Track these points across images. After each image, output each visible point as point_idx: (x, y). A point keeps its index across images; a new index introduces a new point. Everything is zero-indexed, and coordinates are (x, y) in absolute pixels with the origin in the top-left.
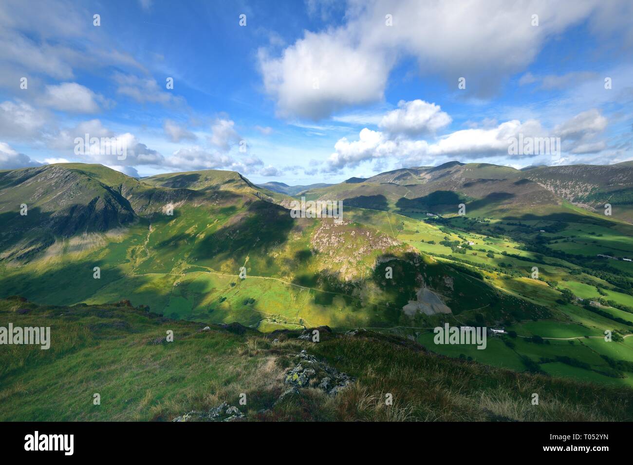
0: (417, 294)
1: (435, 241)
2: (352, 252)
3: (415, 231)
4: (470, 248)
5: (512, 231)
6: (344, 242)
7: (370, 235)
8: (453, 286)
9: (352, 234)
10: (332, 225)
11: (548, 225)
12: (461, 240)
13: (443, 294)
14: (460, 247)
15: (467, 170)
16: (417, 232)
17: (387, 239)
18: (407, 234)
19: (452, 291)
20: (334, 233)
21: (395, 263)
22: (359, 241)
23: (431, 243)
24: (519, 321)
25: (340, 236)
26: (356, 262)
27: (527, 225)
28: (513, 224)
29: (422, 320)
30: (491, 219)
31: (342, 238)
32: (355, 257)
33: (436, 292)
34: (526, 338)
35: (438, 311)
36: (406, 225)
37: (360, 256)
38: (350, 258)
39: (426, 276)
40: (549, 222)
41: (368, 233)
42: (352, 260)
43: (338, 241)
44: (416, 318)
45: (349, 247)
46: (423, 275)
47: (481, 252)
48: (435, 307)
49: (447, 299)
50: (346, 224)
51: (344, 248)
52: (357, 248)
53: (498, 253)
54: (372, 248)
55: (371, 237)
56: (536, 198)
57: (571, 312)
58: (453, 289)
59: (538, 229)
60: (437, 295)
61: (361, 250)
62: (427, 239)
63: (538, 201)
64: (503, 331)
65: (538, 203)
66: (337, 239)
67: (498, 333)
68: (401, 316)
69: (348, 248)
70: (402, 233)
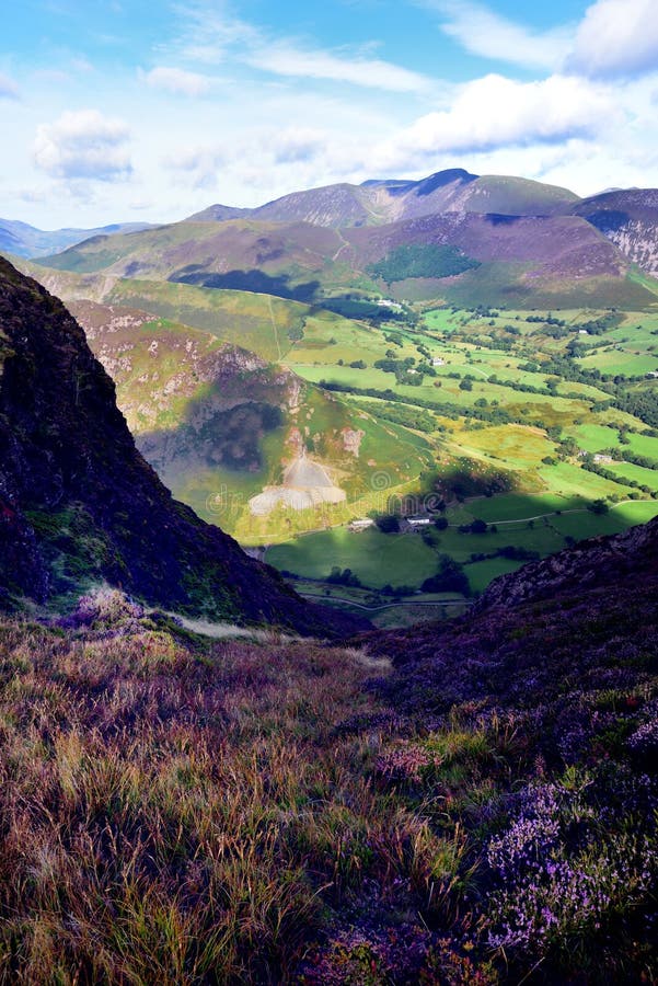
0: (283, 472)
1: (364, 361)
2: (147, 391)
3: (328, 340)
4: (432, 373)
5: (532, 334)
6: (129, 369)
7: (193, 349)
8: (359, 449)
9: (151, 349)
10: (101, 329)
11: (594, 319)
12: (418, 356)
13: (337, 467)
14: (413, 372)
15: (478, 192)
16: (332, 342)
17: (234, 356)
18: (309, 348)
19: (354, 458)
20: (105, 349)
21: (247, 410)
22: (166, 365)
23: (358, 365)
24: (461, 501)
25: (121, 354)
26: (155, 414)
27: (560, 320)
28: (536, 320)
29: (284, 520)
30: (502, 309)
31: (125, 359)
32: (155, 404)
33: (324, 463)
34: (461, 527)
35: (318, 500)
36: (309, 326)
37: (166, 399)
38: (141, 406)
39: (307, 433)
40: (599, 311)
41: (189, 346)
42: (146, 411)
43: (116, 366)
44: (272, 518)
45: (142, 380)
46: (302, 432)
47: (451, 380)
48: (314, 493)
49: (343, 474)
50: (139, 323)
51: (129, 383)
52: (162, 382)
53: (482, 380)
54: (197, 380)
55: (196, 354)
56: (586, 262)
57: (558, 477)
58: (357, 456)
59: (576, 329)
60: (324, 468)
61: (171, 386)
62: (349, 359)
63: (587, 267)
64: (427, 521)
65: (587, 272)
66: (114, 363)
67: (419, 525)
68: (242, 519)
69: (139, 383)
70: (299, 347)
